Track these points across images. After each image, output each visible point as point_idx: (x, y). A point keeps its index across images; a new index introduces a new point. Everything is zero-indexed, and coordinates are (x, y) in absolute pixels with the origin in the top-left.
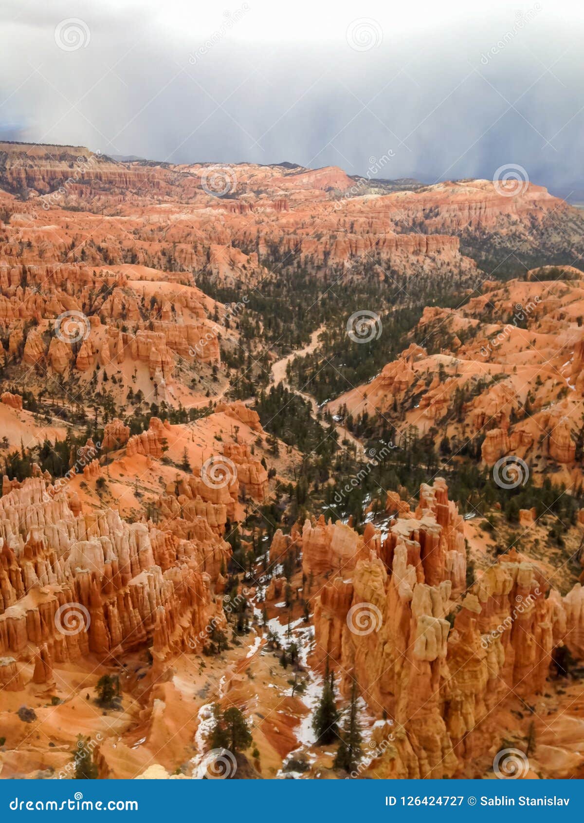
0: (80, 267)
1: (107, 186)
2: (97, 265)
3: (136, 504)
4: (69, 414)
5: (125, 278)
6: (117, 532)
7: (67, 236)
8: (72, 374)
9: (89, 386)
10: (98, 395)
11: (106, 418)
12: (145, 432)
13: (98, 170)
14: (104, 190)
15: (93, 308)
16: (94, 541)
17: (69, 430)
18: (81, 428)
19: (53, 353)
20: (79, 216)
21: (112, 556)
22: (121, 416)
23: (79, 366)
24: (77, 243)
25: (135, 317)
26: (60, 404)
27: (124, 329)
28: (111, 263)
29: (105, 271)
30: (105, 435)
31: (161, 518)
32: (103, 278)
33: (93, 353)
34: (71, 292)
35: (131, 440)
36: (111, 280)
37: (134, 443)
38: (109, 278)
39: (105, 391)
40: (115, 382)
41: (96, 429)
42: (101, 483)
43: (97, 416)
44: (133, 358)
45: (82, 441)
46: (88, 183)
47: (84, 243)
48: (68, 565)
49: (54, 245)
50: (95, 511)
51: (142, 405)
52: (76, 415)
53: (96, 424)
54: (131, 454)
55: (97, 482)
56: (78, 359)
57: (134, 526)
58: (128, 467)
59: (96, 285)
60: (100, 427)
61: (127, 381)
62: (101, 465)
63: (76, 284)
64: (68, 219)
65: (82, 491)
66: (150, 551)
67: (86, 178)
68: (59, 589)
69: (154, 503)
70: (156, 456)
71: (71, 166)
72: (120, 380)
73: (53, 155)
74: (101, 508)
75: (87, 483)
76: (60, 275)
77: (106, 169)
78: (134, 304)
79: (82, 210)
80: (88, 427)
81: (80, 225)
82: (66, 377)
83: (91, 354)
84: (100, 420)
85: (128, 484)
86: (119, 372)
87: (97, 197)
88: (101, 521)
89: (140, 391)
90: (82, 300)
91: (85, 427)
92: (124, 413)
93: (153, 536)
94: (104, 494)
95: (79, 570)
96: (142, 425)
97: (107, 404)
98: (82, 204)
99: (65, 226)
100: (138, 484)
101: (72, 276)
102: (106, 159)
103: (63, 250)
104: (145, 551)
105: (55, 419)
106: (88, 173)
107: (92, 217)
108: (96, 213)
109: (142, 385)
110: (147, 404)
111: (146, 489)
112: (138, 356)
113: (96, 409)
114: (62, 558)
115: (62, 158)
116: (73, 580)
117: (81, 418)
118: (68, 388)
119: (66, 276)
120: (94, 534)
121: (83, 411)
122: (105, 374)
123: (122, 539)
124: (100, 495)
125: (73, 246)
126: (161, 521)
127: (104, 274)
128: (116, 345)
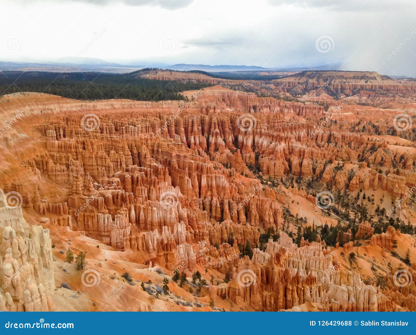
0: (361, 135)
1: (385, 92)
2: (371, 135)
3: (371, 274)
4: (340, 213)
5: (386, 143)
6: (358, 286)
7: (357, 119)
8: (345, 192)
9: (354, 200)
10: (359, 206)
11: (361, 220)
12: (383, 233)
13: (382, 84)
14: (383, 94)
15: (364, 158)
16: (344, 287)
17: (339, 222)
18: (346, 222)
19: (337, 179)
20: (366, 108)
21: (353, 299)
22: (370, 221)
23: (350, 188)
24: (361, 122)
25: (388, 166)
26: (337, 207)
27: (380, 172)
28: (379, 134)
29: (375, 138)
30: (359, 230)
31: (386, 287)
32: (373, 142)
33: (360, 182)
34: (353, 148)
35: (374, 236)
36: (377, 144)
37: (375, 238)
38: (376, 142)
39: (362, 205)
40: (369, 200)
41: (354, 224)
42: (352, 256)
43: (356, 217)
44: (383, 189)
45: (346, 230)
46: (374, 91)
47: (365, 123)
48: (328, 295)
49: (348, 123)
50: (347, 270)
51: (384, 218)
52: (344, 214)
53: (354, 222)
54: (373, 244)
55: (350, 254)
56: (350, 184)
57: (368, 287)
58: (369, 251)
59: (368, 145)
60: (356, 224)
61: (377, 202)
62: (354, 245)
63: (356, 144)
64: (359, 110)
65: (341, 257)
66: (376, 305)
67: (374, 88)
68: (321, 307)
69: (383, 277)
70: (389, 249)
71: (366, 82)
72: (373, 200)
73: (358, 77)
74: (350, 270)
75: (345, 253)
76: (348, 138)
77: (386, 83)
78: (389, 158)
79: (368, 105)
80: (350, 223)
81: (365, 113)
82: (342, 193)
83: (358, 183)
84: (357, 220)
85: (368, 261)
86: (373, 195)
87: (378, 98)
88: (349, 277)
89: (384, 209)
90: (359, 153)
91: (348, 222)
92: (372, 219)
93: (379, 297)
94: (353, 263)
95: (333, 300)
96: (382, 229)
97: (363, 212)
98: (368, 102)
99: (356, 113)
100: (375, 263)
101: (355, 140)
102: (388, 78)
103: (353, 126)
104: (373, 304)
105: (332, 214)
106: (375, 86)
107: (373, 109)
108: (376, 107)
109: (386, 205)
110: (387, 217)
111: (379, 267)
112: (386, 188)
113: (356, 214)
114: (325, 291)
115: (362, 78)
116: (329, 305)
117: (346, 217)
118: (342, 199)
119: (352, 139)
120: (344, 284)
121: (349, 213)
122: (364, 195)
123: (360, 292)
124: (351, 263)
125: (359, 123)
126: (386, 289)
127: (374, 140)
128: (373, 180)
